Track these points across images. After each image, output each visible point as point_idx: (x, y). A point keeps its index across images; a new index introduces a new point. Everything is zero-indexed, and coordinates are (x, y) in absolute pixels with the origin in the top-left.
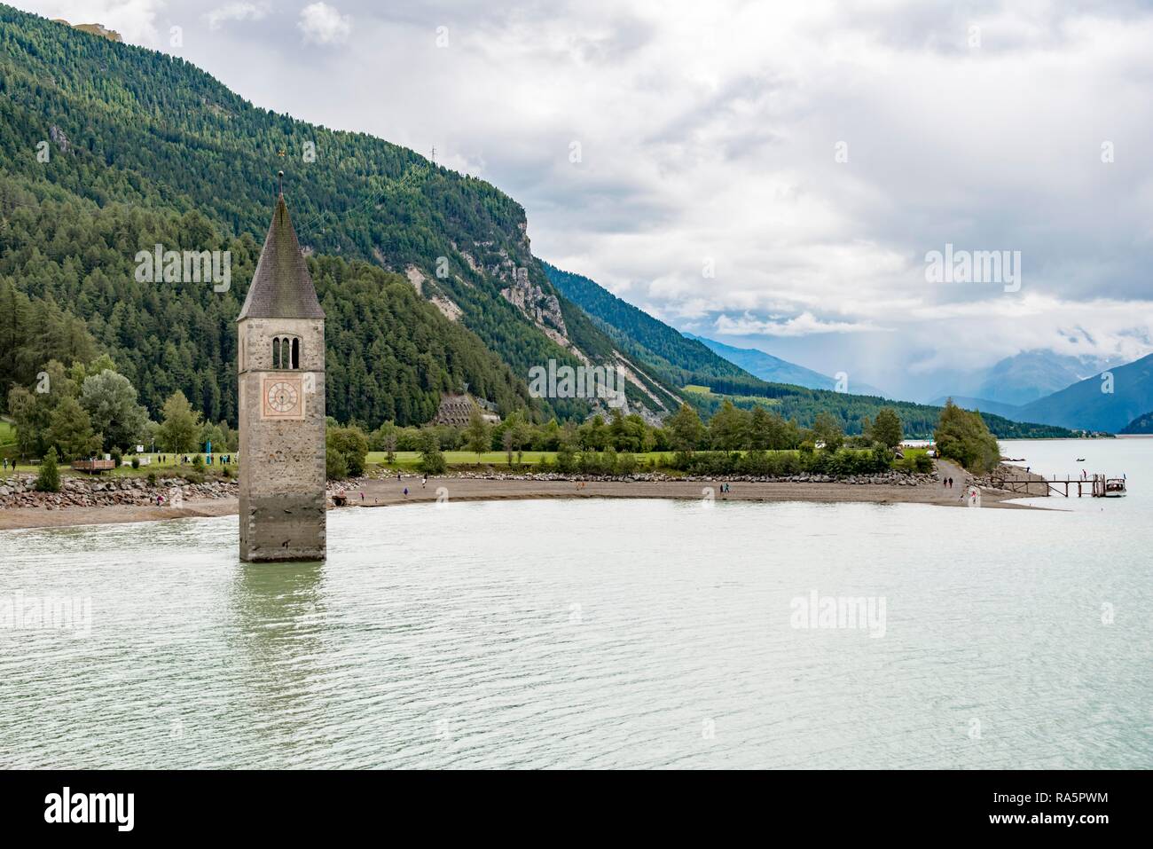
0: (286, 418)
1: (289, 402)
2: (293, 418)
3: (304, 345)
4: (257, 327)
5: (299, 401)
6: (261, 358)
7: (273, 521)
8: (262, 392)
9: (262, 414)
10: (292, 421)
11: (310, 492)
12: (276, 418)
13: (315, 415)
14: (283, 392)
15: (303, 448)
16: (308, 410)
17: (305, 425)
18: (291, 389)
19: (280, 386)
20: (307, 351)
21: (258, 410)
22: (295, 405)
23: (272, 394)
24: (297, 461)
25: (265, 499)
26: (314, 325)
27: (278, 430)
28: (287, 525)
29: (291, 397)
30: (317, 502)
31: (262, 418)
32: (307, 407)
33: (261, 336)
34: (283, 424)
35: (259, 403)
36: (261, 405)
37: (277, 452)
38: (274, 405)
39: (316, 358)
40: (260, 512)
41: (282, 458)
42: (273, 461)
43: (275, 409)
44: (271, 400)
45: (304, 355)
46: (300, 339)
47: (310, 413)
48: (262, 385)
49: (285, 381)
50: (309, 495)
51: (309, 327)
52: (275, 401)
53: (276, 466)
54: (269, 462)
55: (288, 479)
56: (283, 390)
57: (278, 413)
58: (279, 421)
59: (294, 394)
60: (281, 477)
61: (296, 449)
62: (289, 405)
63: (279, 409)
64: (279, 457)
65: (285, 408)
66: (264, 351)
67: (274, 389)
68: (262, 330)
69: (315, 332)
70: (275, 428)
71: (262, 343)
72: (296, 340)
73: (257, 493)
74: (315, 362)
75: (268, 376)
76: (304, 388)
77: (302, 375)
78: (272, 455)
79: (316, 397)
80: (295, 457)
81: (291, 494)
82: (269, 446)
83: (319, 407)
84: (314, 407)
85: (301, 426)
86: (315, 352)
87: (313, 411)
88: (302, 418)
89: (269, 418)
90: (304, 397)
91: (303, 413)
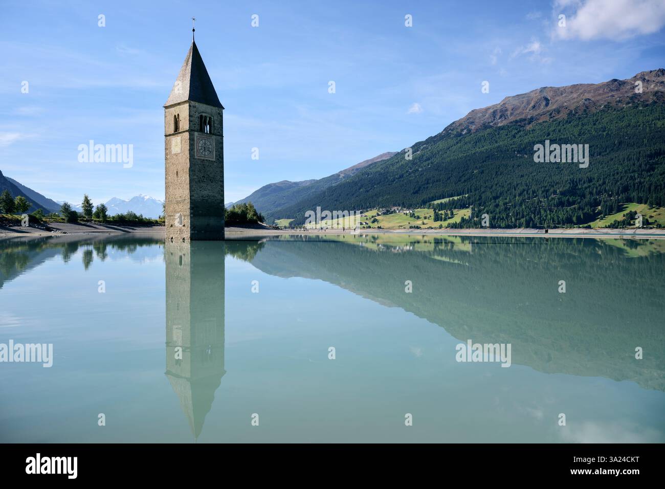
0: (207, 159)
1: (208, 150)
2: (210, 159)
3: (214, 121)
4: (193, 107)
5: (212, 151)
6: (195, 124)
8: (196, 143)
9: (196, 155)
10: (209, 160)
11: (218, 200)
12: (203, 158)
13: (219, 159)
15: (214, 176)
16: (216, 156)
17: (215, 164)
18: (209, 144)
19: (204, 141)
20: (216, 125)
21: (194, 152)
22: (210, 152)
23: (200, 145)
24: (212, 182)
25: (198, 201)
26: (218, 111)
27: (203, 165)
28: (207, 217)
29: (209, 148)
30: (221, 205)
31: (196, 157)
32: (216, 154)
33: (195, 112)
34: (206, 161)
35: (194, 148)
36: (196, 150)
37: (203, 177)
38: (201, 151)
39: (219, 129)
40: (195, 209)
41: (205, 180)
42: (201, 181)
43: (201, 153)
44: (200, 148)
45: (214, 126)
46: (212, 117)
47: (217, 158)
48: (195, 139)
49: (206, 139)
51: (216, 112)
52: (202, 149)
53: (202, 184)
54: (199, 181)
55: (208, 191)
56: (205, 144)
57: (203, 156)
58: (204, 160)
59: (210, 146)
60: (205, 190)
61: (211, 176)
62: (208, 152)
64: (203, 180)
65: (206, 154)
66: (196, 121)
67: (201, 142)
68: (196, 109)
69: (219, 116)
70: (201, 163)
71: (195, 116)
72: (210, 118)
73: (194, 198)
74: (219, 131)
75: (199, 134)
76: (214, 144)
77: (214, 137)
78: (200, 178)
79: (219, 150)
80: (211, 180)
81: (209, 200)
82: (199, 173)
83: (221, 155)
84: (219, 155)
85: (213, 164)
86: (219, 126)
87: (219, 157)
88: (214, 160)
89: (199, 158)
90: (214, 149)
91: (214, 157)
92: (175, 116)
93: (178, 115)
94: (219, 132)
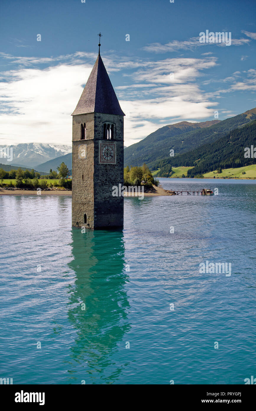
1: (110, 156)
3: (116, 128)
4: (98, 118)
5: (114, 155)
6: (99, 133)
7: (104, 214)
8: (100, 150)
9: (99, 161)
10: (111, 165)
11: (118, 200)
12: (105, 163)
13: (120, 162)
14: (108, 151)
15: (115, 178)
16: (117, 160)
17: (116, 167)
18: (111, 149)
19: (106, 147)
20: (117, 131)
21: (98, 158)
23: (103, 152)
25: (101, 203)
26: (120, 118)
27: (106, 169)
28: (109, 216)
29: (111, 153)
30: (120, 204)
31: (100, 163)
32: (117, 158)
33: (100, 122)
34: (108, 166)
35: (98, 155)
36: (99, 157)
37: (105, 180)
38: (104, 157)
39: (121, 135)
40: (98, 210)
43: (105, 159)
44: (103, 154)
45: (116, 133)
46: (114, 125)
47: (118, 161)
48: (99, 147)
49: (109, 145)
50: (117, 201)
51: (118, 119)
52: (105, 155)
53: (105, 187)
54: (102, 185)
55: (109, 193)
56: (108, 150)
57: (106, 161)
58: (106, 165)
59: (112, 152)
60: (107, 192)
61: (113, 178)
62: (110, 157)
63: (106, 159)
64: (106, 183)
65: (109, 159)
66: (101, 130)
67: (104, 149)
68: (100, 119)
69: (120, 122)
70: (105, 168)
71: (100, 126)
72: (112, 126)
73: (97, 200)
74: (120, 136)
75: (102, 142)
76: (116, 149)
77: (115, 143)
78: (103, 181)
79: (120, 154)
80: (112, 183)
81: (111, 201)
82: (102, 177)
83: (122, 158)
84: (120, 158)
85: (114, 168)
86: (120, 132)
87: (119, 161)
88: (115, 163)
89: (103, 163)
90: (116, 154)
91: (116, 161)
92: (82, 125)
93: (85, 124)
94: (120, 138)
